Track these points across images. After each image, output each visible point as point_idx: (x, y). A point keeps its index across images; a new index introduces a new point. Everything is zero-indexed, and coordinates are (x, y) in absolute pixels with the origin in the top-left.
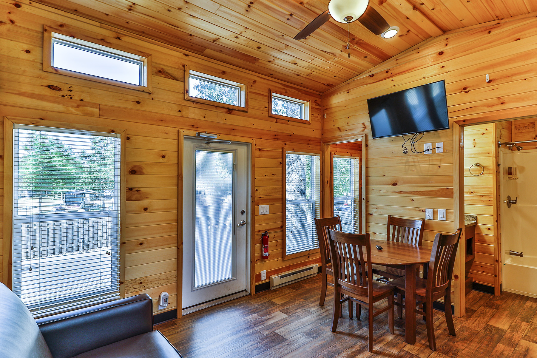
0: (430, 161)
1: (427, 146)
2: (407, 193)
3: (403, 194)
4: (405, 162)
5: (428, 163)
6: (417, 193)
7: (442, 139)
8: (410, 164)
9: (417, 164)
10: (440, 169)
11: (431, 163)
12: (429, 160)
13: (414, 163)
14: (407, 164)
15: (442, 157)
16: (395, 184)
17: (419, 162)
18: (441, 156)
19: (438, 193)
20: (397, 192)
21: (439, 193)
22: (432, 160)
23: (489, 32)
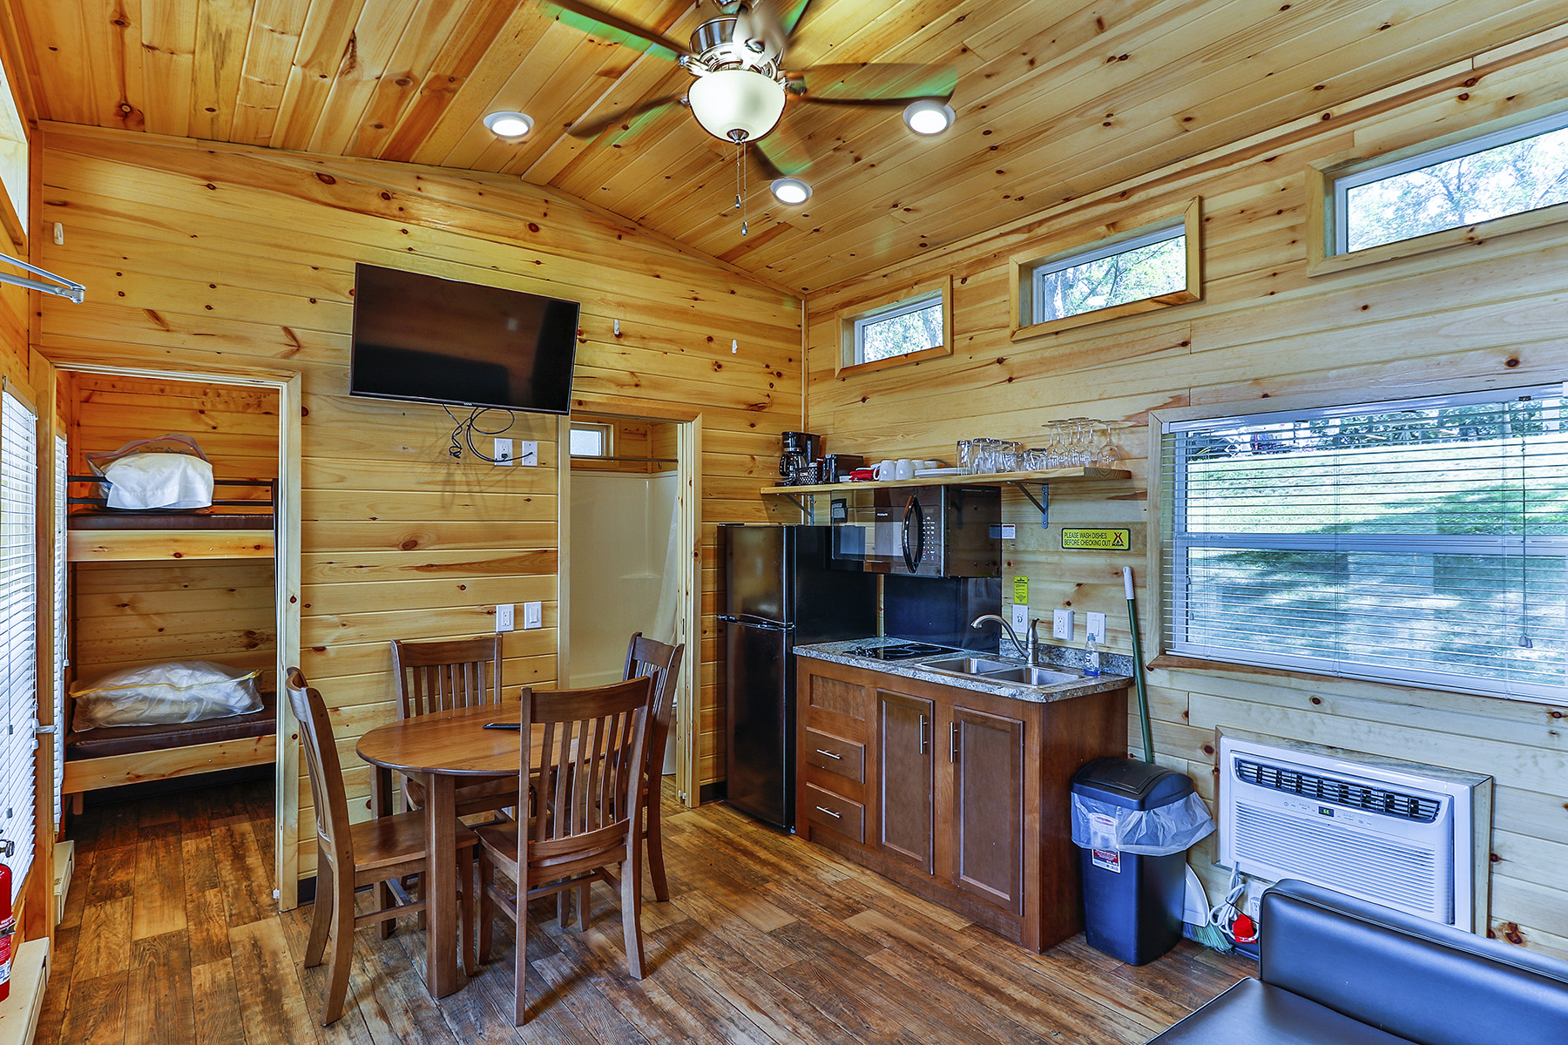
0: (509, 484)
1: (501, 447)
2: (448, 567)
3: (435, 571)
4: (443, 481)
5: (503, 490)
6: (476, 565)
7: (534, 434)
8: (457, 488)
9: (477, 489)
10: (530, 507)
11: (509, 490)
12: (506, 481)
13: (468, 485)
14: (448, 488)
15: (535, 478)
16: (410, 545)
17: (482, 483)
18: (532, 475)
19: (524, 563)
20: (418, 568)
21: (527, 563)
22: (514, 481)
23: (620, 237)
